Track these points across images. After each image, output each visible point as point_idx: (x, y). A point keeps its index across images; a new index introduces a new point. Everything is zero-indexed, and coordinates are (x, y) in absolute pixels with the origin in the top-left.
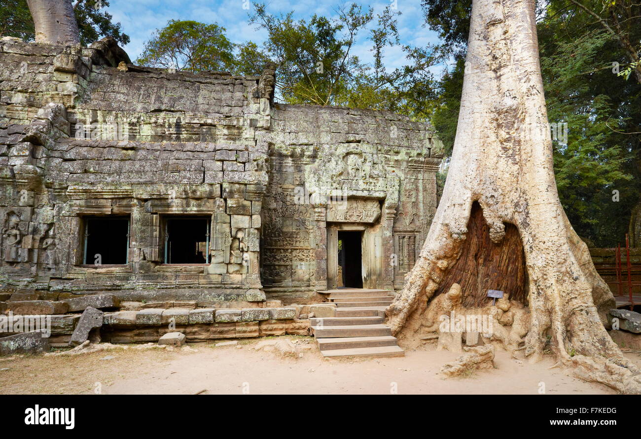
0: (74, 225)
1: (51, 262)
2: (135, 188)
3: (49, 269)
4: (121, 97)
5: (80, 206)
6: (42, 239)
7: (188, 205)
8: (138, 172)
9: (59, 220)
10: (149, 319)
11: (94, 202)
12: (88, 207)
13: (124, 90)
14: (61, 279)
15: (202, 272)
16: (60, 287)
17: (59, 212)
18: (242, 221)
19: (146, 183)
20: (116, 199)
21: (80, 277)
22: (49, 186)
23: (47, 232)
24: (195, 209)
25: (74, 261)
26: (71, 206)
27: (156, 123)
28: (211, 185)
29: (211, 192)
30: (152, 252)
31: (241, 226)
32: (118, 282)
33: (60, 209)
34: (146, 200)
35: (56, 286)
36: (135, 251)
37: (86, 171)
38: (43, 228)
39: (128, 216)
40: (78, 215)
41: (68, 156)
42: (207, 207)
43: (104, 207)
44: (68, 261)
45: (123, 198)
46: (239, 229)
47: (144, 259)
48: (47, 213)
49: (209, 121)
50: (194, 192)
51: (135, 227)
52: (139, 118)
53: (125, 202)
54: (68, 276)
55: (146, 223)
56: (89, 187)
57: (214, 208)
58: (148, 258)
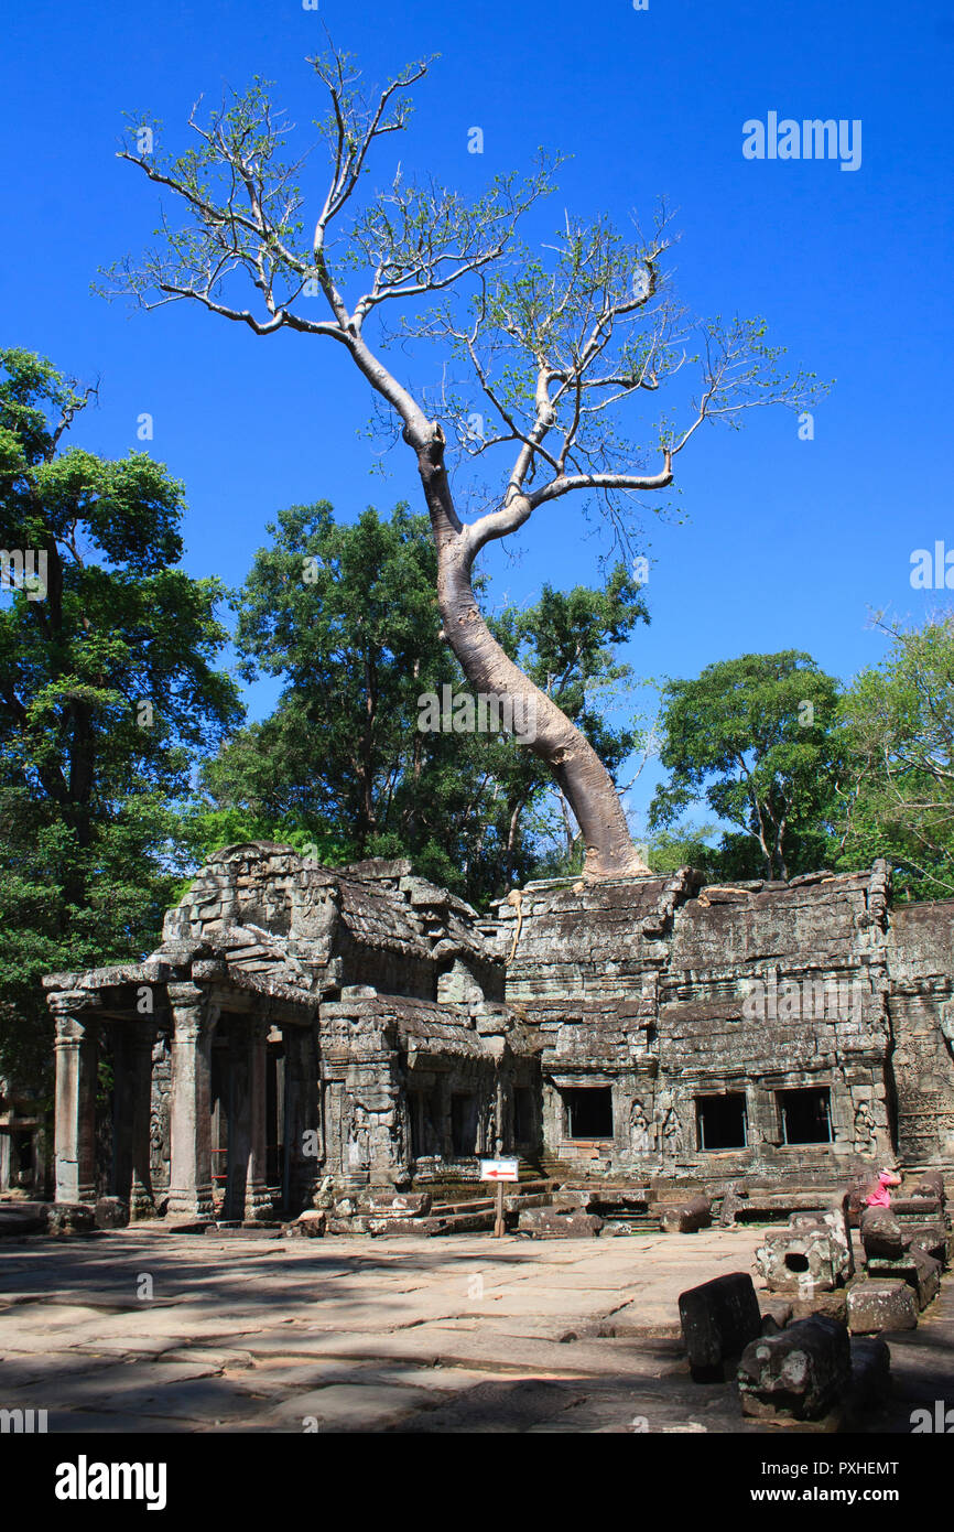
0: (691, 1108)
1: (674, 1148)
2: (748, 1065)
3: (673, 1156)
4: (713, 948)
5: (695, 1088)
6: (664, 1125)
7: (803, 1079)
8: (747, 1046)
9: (677, 1104)
10: (782, 1204)
11: (708, 1083)
12: (701, 1089)
13: (713, 938)
14: (684, 1166)
15: (827, 1153)
16: (686, 1175)
17: (676, 1096)
18: (864, 1092)
19: (757, 1059)
20: (729, 1077)
21: (703, 1163)
22: (665, 1070)
23: (668, 1118)
24: (811, 1082)
25: (695, 1146)
26: (687, 1088)
27: (753, 975)
28: (825, 1055)
29: (826, 1062)
30: (772, 1134)
31: (863, 1097)
32: (740, 1168)
33: (677, 1092)
34: (759, 1077)
35: (682, 1174)
36: (754, 1134)
37: (697, 1050)
38: (664, 1114)
39: (744, 1094)
40: (694, 1098)
41: (676, 1035)
42: (824, 1079)
43: (718, 1087)
44: (690, 1146)
45: (736, 1077)
46: (862, 1102)
47: (765, 1141)
48: (666, 1098)
49: (813, 965)
50: (808, 1063)
51: (751, 1107)
52: (735, 972)
53: (738, 1081)
54: (691, 1163)
55: (761, 1101)
56: (702, 1069)
57: (832, 1079)
58: (769, 1140)
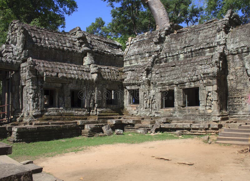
0: (159, 95)
2: (174, 80)
4: (174, 45)
5: (160, 89)
6: (152, 100)
7: (191, 84)
8: (175, 74)
9: (156, 94)
11: (164, 87)
12: (162, 88)
13: (175, 43)
14: (157, 113)
15: (197, 109)
18: (210, 88)
19: (176, 78)
20: (169, 85)
21: (162, 112)
22: (152, 83)
23: (153, 98)
24: (193, 85)
25: (160, 107)
26: (158, 89)
27: (184, 52)
28: (197, 76)
29: (197, 78)
30: (181, 103)
31: (209, 90)
32: (172, 114)
33: (156, 90)
34: (178, 84)
35: (156, 115)
36: (177, 103)
37: (162, 77)
38: (152, 97)
39: (173, 90)
40: (160, 91)
41: (157, 72)
42: (197, 84)
43: (166, 88)
44: (159, 107)
45: (171, 85)
46: (209, 92)
47: (179, 105)
48: (152, 92)
49: (202, 47)
50: (192, 79)
51: (176, 94)
52: (179, 52)
53: (172, 86)
54: (159, 112)
55: (179, 92)
56: (162, 82)
57: (199, 84)
58: (180, 105)
